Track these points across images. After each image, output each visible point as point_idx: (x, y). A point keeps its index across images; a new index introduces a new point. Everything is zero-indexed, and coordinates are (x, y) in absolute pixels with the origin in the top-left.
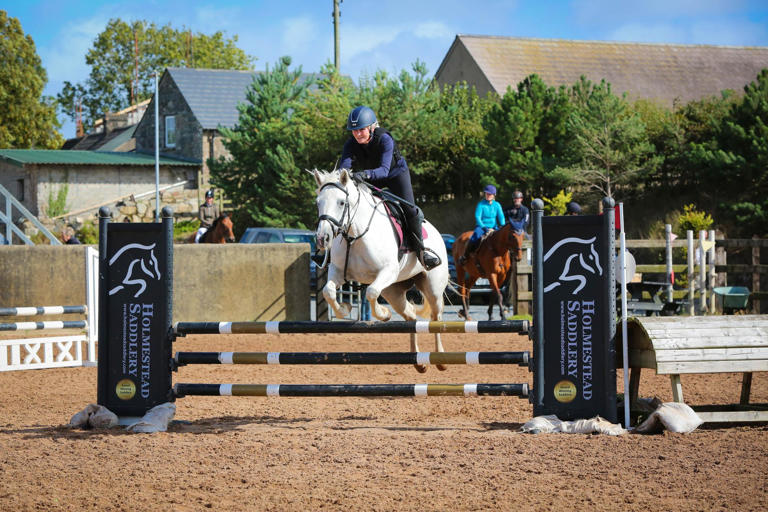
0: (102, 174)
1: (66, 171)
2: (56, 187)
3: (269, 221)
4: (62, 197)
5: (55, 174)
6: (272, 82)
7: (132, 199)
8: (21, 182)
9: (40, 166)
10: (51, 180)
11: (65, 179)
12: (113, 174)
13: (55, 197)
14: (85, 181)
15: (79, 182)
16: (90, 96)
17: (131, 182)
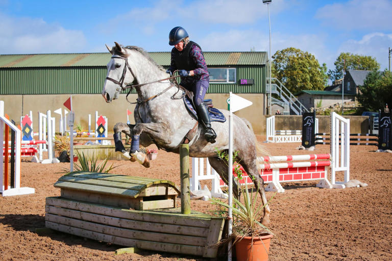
0: (330, 97)
1: (321, 96)
2: (319, 100)
3: (370, 110)
4: (320, 103)
5: (319, 97)
6: (373, 75)
7: (338, 103)
8: (311, 99)
9: (315, 95)
10: (318, 99)
11: (321, 98)
12: (334, 97)
13: (319, 103)
14: (326, 99)
15: (325, 99)
16: (336, 74)
17: (338, 99)
